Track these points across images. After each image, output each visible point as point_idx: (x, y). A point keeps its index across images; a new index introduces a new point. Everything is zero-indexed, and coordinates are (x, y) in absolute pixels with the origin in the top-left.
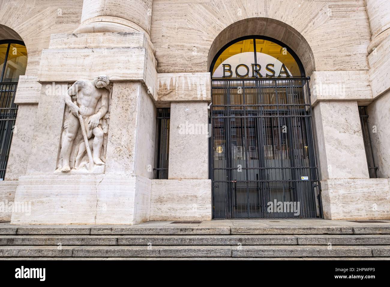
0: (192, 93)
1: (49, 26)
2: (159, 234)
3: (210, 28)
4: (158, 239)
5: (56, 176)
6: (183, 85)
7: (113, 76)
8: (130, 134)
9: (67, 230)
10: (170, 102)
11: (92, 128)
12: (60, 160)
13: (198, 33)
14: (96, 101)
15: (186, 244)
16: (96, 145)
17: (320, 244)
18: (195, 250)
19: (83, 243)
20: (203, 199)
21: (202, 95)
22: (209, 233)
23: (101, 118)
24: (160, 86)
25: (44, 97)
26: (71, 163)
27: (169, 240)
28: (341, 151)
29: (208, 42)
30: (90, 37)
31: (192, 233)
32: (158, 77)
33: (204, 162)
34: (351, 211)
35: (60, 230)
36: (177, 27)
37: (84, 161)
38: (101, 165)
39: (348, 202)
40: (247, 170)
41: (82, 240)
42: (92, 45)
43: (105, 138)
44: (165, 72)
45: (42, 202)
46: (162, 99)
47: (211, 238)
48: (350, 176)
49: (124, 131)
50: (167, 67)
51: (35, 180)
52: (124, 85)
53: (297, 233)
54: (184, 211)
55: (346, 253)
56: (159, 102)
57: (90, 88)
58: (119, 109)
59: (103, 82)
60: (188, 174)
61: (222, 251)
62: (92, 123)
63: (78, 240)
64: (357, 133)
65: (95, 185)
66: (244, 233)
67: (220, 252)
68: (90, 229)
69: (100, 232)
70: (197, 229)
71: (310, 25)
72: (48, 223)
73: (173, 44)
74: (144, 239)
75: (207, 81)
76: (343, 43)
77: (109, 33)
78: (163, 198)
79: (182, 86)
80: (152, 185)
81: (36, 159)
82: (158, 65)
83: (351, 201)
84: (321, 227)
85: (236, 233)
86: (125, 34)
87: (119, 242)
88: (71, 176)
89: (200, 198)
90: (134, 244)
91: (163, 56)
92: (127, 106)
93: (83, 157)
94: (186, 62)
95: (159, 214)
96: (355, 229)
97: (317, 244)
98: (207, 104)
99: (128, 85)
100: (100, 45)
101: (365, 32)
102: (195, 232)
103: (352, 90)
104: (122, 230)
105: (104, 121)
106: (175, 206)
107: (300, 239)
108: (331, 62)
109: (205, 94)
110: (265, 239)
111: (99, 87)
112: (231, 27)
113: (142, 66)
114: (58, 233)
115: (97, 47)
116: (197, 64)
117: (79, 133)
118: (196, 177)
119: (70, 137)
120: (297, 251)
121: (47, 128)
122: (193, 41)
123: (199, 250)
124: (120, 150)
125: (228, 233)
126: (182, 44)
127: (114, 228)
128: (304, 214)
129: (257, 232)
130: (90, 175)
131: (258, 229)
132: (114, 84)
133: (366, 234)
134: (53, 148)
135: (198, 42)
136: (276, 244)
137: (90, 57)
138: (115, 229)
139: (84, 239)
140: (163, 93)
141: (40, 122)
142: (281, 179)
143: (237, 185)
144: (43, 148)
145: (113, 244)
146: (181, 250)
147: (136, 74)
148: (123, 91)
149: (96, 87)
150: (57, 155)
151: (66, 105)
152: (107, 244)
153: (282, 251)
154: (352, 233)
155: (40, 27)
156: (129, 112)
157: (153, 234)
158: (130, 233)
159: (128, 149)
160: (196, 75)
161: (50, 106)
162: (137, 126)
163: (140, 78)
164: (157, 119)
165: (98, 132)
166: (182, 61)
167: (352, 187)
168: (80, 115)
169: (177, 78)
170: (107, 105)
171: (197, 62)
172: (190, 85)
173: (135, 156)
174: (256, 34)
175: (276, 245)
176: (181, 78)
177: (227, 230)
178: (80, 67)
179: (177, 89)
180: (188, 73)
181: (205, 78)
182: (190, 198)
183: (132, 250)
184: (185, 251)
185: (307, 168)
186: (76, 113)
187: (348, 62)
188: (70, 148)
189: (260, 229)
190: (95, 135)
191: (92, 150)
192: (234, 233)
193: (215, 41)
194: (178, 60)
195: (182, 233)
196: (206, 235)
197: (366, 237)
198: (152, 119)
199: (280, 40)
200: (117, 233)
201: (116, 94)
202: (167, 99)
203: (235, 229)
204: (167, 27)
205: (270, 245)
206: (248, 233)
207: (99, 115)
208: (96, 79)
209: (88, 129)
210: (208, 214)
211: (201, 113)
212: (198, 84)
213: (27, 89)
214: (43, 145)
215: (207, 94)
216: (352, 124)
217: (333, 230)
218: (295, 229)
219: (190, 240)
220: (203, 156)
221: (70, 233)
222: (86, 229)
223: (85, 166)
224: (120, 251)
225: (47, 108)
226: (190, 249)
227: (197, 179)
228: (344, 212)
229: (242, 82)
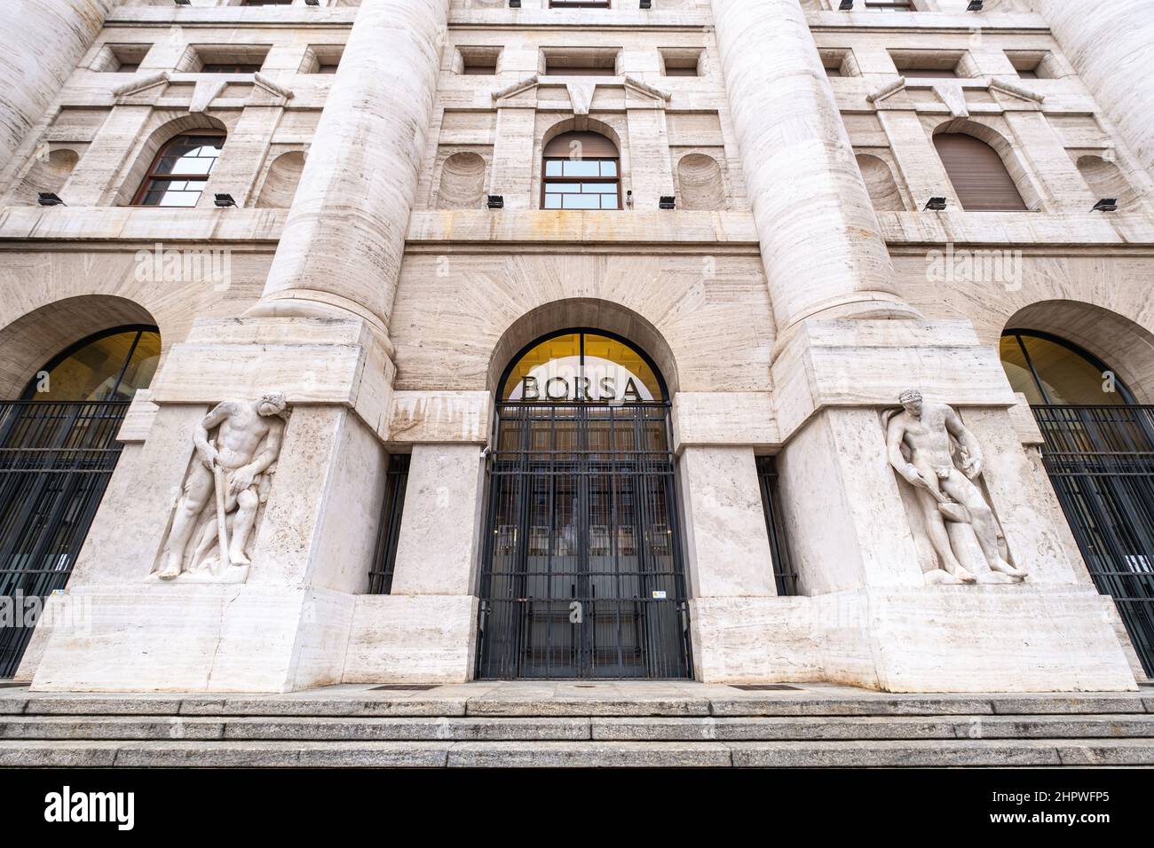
0: (453, 428)
1: (210, 303)
2: (321, 714)
3: (496, 314)
4: (307, 726)
5: (147, 586)
6: (439, 413)
7: (293, 394)
8: (309, 504)
9: (131, 704)
10: (413, 444)
11: (236, 491)
12: (165, 555)
13: (474, 321)
14: (256, 440)
15: (365, 737)
16: (239, 525)
17: (635, 738)
18: (372, 751)
19: (152, 735)
20: (454, 637)
21: (470, 432)
22: (421, 713)
23: (259, 471)
24: (396, 414)
25: (159, 431)
26: (185, 559)
27: (331, 727)
28: (723, 541)
29: (491, 337)
30: (264, 325)
31: (386, 712)
32: (395, 397)
33: (463, 561)
34: (742, 664)
35: (118, 703)
36: (439, 311)
37: (211, 556)
38: (240, 565)
39: (735, 645)
40: (549, 577)
41: (151, 727)
42: (267, 339)
43: (261, 510)
44: (408, 389)
45: (107, 642)
46: (397, 438)
47: (418, 725)
48: (741, 591)
49: (299, 497)
50: (413, 380)
51: (101, 594)
52: (312, 412)
53: (598, 714)
54: (413, 663)
55: (680, 760)
56: (392, 443)
57: (246, 415)
58: (296, 457)
59: (271, 406)
60: (430, 585)
61: (427, 754)
62: (237, 482)
63: (142, 728)
64: (753, 507)
65: (222, 606)
66: (493, 714)
67: (424, 757)
68: (180, 703)
69: (200, 710)
70: (399, 704)
71: (671, 312)
72: (109, 688)
73: (430, 339)
74: (279, 725)
75: (483, 406)
76: (728, 344)
77: (301, 318)
78: (375, 633)
79: (435, 416)
80: (356, 606)
81: (117, 550)
82: (398, 375)
83: (742, 644)
84: (647, 701)
85: (476, 713)
86: (330, 321)
87: (227, 732)
88: (178, 586)
89: (448, 635)
90: (257, 737)
91: (410, 360)
92: (312, 451)
93: (211, 548)
94: (450, 372)
95: (362, 669)
96: (714, 706)
97: (630, 738)
98: (479, 449)
99: (319, 411)
100: (282, 338)
101: (766, 325)
102: (393, 711)
103: (744, 426)
104: (246, 704)
105: (266, 477)
106: (397, 651)
107: (596, 726)
108: (707, 376)
109: (477, 429)
110: (526, 727)
111: (265, 414)
112: (535, 313)
113: (350, 377)
114: (110, 712)
115: (274, 343)
116: (468, 377)
117: (212, 500)
118: (444, 591)
119: (191, 509)
120: (580, 754)
121: (151, 490)
122: (465, 336)
123: (381, 752)
124: (285, 536)
125: (461, 712)
126: (445, 340)
127: (231, 699)
128: (656, 670)
129: (518, 711)
130: (214, 586)
131: (521, 705)
132: (295, 410)
133: (735, 716)
134: (153, 530)
135: (474, 337)
136: (547, 737)
137: (259, 360)
138: (232, 703)
139: (156, 724)
140: (400, 427)
141: (140, 478)
142: (615, 597)
143: (535, 608)
144: (135, 529)
145: (213, 737)
146: (344, 752)
147: (336, 391)
148: (309, 422)
149: (258, 414)
150: (159, 543)
151: (195, 450)
152: (202, 736)
153: (549, 755)
154: (708, 713)
155: (194, 305)
156: (313, 462)
157: (307, 714)
158: (260, 711)
159: (301, 534)
160: (462, 396)
161: (166, 448)
162: (326, 488)
163: (343, 398)
164: (387, 474)
165: (248, 499)
166: (442, 371)
167: (744, 613)
168: (217, 466)
169: (429, 401)
170: (276, 448)
171: (469, 373)
172: (450, 414)
173: (312, 549)
174: (583, 325)
175: (548, 740)
176: (435, 400)
177: (460, 706)
178: (236, 378)
179: (426, 420)
180: (449, 392)
181: (480, 401)
182: (427, 635)
183: (242, 750)
184: (352, 753)
185: (664, 574)
186: (208, 462)
187: (736, 377)
188: (189, 529)
189: (525, 704)
190: (241, 504)
191: (230, 535)
192: (473, 714)
193: (505, 337)
194: (435, 368)
195: (366, 713)
196: (415, 716)
197: (728, 723)
198: (375, 476)
199: (626, 336)
200: (235, 712)
201: (296, 426)
202: (405, 437)
203: (476, 703)
204: (421, 311)
205: (536, 740)
206: (501, 714)
207: (256, 465)
208: (260, 399)
209: (228, 494)
210: (459, 669)
211: (467, 464)
212: (466, 411)
213: (147, 414)
214: (137, 524)
215: (480, 430)
216: (743, 490)
217: (670, 708)
218: (594, 705)
219: (374, 728)
220: (462, 549)
221: (136, 712)
222: (171, 702)
223: (209, 566)
224: (217, 752)
225: (160, 451)
226: (363, 750)
227: (446, 594)
228: (728, 666)
229: (551, 408)
